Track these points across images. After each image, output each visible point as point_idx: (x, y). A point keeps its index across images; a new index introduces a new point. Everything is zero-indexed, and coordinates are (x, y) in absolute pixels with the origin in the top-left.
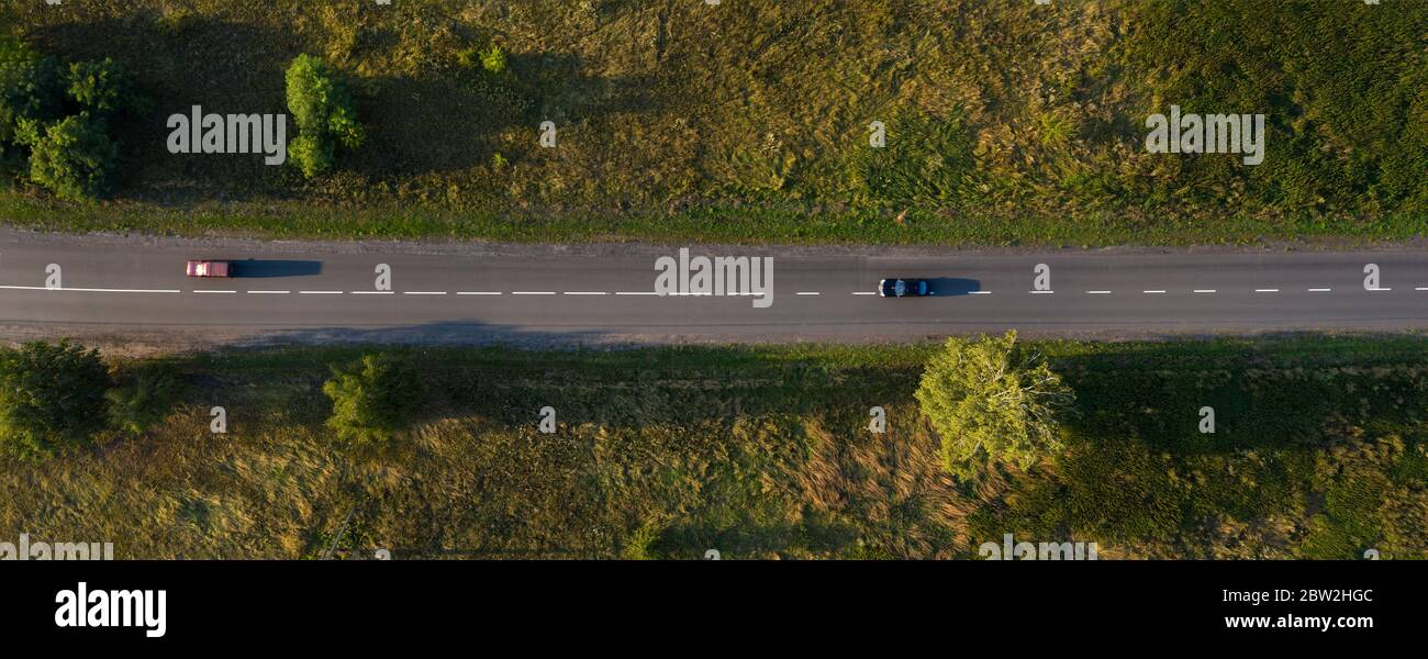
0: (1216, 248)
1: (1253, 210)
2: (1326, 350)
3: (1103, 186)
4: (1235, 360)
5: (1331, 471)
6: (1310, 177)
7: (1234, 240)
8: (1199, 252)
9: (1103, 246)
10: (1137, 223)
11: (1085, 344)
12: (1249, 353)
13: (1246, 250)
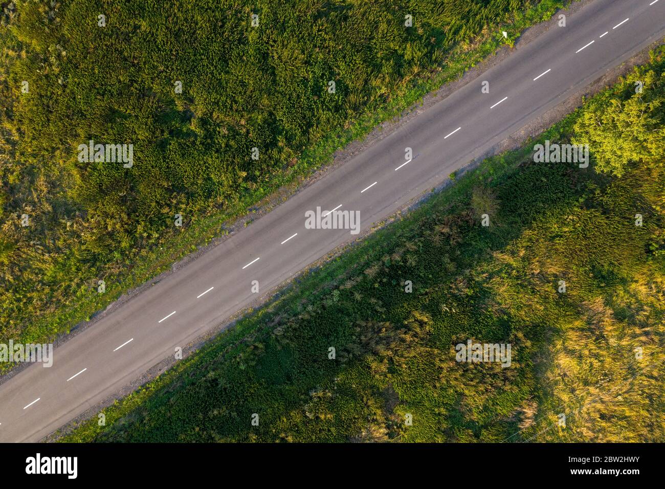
0: (193, 255)
1: (202, 211)
2: (322, 280)
3: (79, 261)
4: (260, 330)
5: (383, 368)
6: (227, 160)
7: (203, 241)
8: (182, 266)
9: (105, 308)
10: (120, 274)
11: (138, 392)
12: (268, 318)
13: (216, 243)
